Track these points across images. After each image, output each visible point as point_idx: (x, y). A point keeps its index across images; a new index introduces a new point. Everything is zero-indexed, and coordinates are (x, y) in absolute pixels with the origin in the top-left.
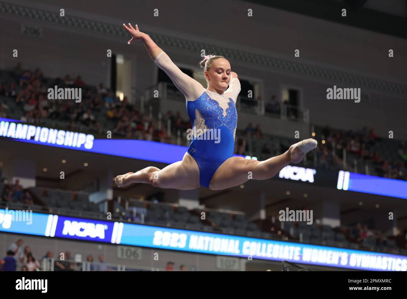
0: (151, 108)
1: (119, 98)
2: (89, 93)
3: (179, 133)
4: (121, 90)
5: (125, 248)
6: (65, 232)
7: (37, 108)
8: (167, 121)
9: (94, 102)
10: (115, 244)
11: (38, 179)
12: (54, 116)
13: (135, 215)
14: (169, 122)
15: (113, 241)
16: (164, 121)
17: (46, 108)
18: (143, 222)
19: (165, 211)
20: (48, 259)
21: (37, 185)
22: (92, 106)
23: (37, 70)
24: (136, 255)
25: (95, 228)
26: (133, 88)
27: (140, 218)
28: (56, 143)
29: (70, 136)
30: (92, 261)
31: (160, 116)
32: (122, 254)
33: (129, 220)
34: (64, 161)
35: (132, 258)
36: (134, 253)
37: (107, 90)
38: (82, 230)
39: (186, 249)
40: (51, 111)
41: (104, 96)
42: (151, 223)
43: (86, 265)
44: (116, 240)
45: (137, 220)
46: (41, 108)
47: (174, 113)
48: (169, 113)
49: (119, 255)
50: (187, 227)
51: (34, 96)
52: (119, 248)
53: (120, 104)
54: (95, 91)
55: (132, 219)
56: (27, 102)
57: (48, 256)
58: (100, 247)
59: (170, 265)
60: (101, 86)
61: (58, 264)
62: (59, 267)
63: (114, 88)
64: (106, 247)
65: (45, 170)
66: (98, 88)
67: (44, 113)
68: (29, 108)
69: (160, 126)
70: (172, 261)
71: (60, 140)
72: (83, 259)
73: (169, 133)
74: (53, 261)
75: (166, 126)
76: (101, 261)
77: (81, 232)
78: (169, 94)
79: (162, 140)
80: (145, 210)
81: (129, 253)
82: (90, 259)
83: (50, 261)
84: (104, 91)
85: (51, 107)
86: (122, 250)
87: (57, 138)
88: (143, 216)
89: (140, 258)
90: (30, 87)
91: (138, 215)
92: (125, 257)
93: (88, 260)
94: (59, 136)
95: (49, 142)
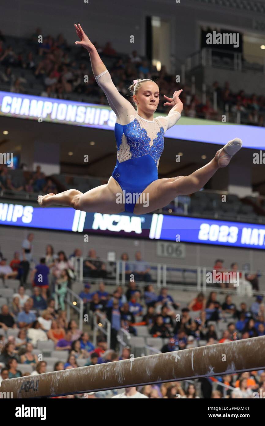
0: (193, 79)
1: (156, 67)
2: (121, 63)
3: (227, 108)
4: (158, 59)
5: (166, 244)
6: (95, 227)
7: (60, 81)
8: (212, 94)
9: (126, 73)
10: (154, 240)
11: (63, 164)
12: (80, 90)
13: (176, 205)
14: (215, 95)
15: (152, 236)
16: (209, 93)
17: (70, 81)
18: (186, 213)
19: (211, 200)
20: (77, 258)
21: (62, 172)
22: (124, 77)
23: (59, 37)
24: (178, 252)
25: (130, 221)
26: (172, 55)
27: (183, 209)
28: (75, 121)
29: (91, 112)
30: (127, 259)
31: (204, 88)
32: (163, 251)
33: (170, 211)
34: (92, 143)
35: (174, 255)
36: (177, 249)
37: (142, 58)
38: (115, 223)
39: (238, 245)
40: (76, 84)
41: (138, 65)
42: (195, 214)
43: (121, 264)
44: (155, 234)
45: (179, 211)
46: (64, 82)
47: (221, 85)
48: (215, 83)
49: (159, 252)
50: (239, 219)
51: (56, 67)
52: (159, 244)
53: (157, 75)
54: (128, 60)
55: (174, 210)
56: (48, 75)
57: (75, 254)
58: (136, 243)
59: (219, 264)
60: (135, 54)
61: (88, 264)
62: (89, 268)
63: (149, 56)
64: (143, 243)
65: (71, 154)
66: (131, 56)
67: (68, 87)
68: (50, 81)
69: (204, 100)
70: (221, 258)
71: (80, 117)
72: (116, 258)
73: (215, 108)
74: (82, 260)
75: (212, 100)
76: (138, 259)
77: (114, 226)
78: (214, 61)
79: (208, 116)
80: (189, 199)
81: (170, 250)
82: (125, 257)
83: (79, 260)
84: (138, 59)
85: (76, 80)
86: (163, 246)
87: (76, 115)
88: (186, 206)
89: (183, 255)
90: (51, 56)
91: (180, 205)
92: (166, 254)
93: (122, 258)
94: (79, 113)
95: (68, 119)
